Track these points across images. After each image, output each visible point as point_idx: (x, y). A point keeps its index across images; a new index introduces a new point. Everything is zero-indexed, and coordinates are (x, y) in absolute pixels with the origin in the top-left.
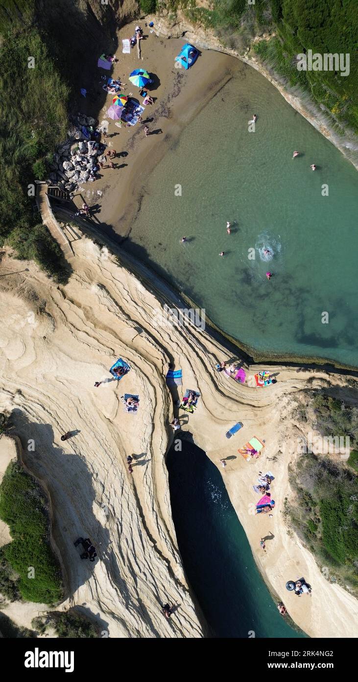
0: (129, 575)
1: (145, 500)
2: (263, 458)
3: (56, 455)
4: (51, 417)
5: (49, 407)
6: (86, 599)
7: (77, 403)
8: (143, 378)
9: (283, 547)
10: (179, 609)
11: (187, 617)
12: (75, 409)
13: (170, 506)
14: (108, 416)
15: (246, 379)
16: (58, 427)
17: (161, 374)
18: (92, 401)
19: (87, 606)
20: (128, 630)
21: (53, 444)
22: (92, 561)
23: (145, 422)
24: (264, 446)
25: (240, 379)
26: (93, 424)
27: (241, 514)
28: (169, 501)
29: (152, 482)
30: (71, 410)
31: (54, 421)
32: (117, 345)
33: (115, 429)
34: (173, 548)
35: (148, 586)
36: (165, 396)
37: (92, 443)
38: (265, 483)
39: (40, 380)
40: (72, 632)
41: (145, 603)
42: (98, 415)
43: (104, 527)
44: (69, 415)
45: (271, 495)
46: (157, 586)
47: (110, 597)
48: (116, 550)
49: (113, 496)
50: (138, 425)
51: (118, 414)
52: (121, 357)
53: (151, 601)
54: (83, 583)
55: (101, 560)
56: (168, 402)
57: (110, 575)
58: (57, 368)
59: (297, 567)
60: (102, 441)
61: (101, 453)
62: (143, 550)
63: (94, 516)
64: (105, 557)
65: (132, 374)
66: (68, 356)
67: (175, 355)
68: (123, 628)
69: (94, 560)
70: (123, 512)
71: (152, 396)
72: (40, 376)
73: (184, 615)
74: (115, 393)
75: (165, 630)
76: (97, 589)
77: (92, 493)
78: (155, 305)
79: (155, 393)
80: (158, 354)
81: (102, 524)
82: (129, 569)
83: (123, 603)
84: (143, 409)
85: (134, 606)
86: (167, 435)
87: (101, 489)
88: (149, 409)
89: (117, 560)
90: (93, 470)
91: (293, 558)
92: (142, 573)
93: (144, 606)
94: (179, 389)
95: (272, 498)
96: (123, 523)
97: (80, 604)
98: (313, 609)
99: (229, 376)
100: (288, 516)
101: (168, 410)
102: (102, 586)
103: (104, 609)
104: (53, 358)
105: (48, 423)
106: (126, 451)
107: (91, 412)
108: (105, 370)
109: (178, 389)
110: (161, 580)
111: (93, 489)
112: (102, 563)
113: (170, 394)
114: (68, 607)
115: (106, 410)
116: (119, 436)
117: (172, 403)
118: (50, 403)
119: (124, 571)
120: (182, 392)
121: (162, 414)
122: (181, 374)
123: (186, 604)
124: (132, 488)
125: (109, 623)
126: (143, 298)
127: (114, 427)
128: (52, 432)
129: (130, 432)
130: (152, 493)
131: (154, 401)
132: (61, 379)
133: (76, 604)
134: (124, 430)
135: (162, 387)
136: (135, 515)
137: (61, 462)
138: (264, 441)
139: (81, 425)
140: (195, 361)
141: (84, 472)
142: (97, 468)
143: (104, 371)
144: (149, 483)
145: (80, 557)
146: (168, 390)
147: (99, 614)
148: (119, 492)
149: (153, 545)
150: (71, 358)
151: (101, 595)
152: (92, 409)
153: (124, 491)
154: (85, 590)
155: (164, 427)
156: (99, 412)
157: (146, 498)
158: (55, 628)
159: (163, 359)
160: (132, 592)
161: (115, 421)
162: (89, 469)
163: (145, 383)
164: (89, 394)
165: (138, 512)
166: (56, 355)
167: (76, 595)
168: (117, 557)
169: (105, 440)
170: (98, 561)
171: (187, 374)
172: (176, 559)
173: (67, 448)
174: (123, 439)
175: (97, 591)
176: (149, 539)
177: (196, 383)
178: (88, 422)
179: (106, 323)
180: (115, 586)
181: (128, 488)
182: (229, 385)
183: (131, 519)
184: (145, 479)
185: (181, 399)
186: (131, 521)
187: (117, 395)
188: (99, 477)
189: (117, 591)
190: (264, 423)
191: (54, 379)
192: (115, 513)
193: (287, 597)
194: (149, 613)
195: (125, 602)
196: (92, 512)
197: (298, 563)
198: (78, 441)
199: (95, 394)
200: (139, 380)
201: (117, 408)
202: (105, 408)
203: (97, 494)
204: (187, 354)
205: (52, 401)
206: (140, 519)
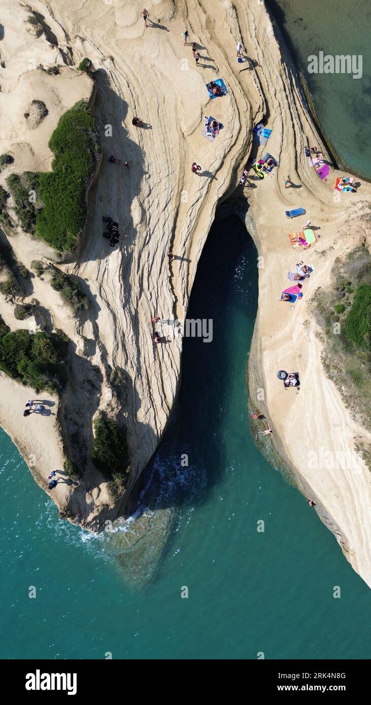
0: (138, 285)
1: (181, 231)
2: (311, 250)
3: (120, 133)
4: (131, 97)
5: (134, 88)
6: (91, 276)
7: (161, 100)
8: (234, 110)
9: (291, 338)
10: (167, 345)
11: (171, 355)
12: (156, 104)
13: (201, 251)
14: (184, 129)
15: (327, 177)
16: (134, 111)
17: (253, 119)
18: (176, 107)
19: (88, 283)
20: (116, 327)
21: (122, 122)
22: (111, 246)
23: (217, 154)
24: (316, 241)
25: (322, 174)
26: (167, 129)
27: (264, 294)
28: (202, 247)
29: (195, 218)
30: (152, 103)
31: (132, 102)
32: (224, 67)
33: (185, 146)
34: (186, 291)
35: (149, 306)
36: (246, 142)
37: (158, 145)
38: (302, 274)
39: (137, 59)
40: (67, 288)
41: (139, 318)
42: (175, 124)
43: (134, 226)
44: (149, 107)
45: (302, 288)
46: (157, 312)
47: (112, 288)
48: (136, 255)
49: (154, 207)
50: (209, 153)
51: (194, 133)
52: (223, 79)
53: (146, 319)
54: (95, 259)
55: (120, 250)
56: (246, 150)
57: (121, 269)
58: (158, 56)
59: (297, 360)
60: (167, 150)
61: (161, 160)
62: (159, 272)
63: (130, 211)
64: (124, 251)
65: (226, 100)
66: (173, 50)
67: (272, 112)
68: (113, 321)
69: (114, 245)
70: (157, 227)
71: (235, 132)
72: (137, 56)
73: (170, 352)
74: (202, 109)
75: (147, 352)
76: (104, 274)
77: (138, 190)
78: (276, 55)
79: (239, 132)
80: (259, 98)
81: (134, 222)
82: (139, 280)
83: (122, 301)
84: (221, 140)
85: (130, 312)
86: (231, 181)
87: (147, 192)
88: (227, 143)
89: (133, 264)
90: (148, 169)
91: (298, 349)
92: (149, 292)
93: (138, 320)
94: (261, 148)
95: (301, 291)
96: (152, 237)
97: (83, 277)
98: (294, 406)
99: (312, 166)
100: (314, 302)
101: (242, 159)
102: (110, 274)
103: (102, 295)
104: (158, 45)
105: (126, 100)
106: (186, 173)
107: (170, 117)
108: (203, 81)
109: (259, 148)
110: (163, 310)
111: (140, 185)
112: (120, 253)
113: (251, 144)
114: (71, 272)
115: (185, 123)
116: (186, 155)
117: (249, 154)
118: (136, 85)
119: (134, 278)
120: (262, 153)
121: (235, 158)
122: (269, 134)
123: (175, 344)
124: (176, 211)
125: (102, 308)
126: (267, 43)
127: (185, 144)
128: (126, 112)
129: (197, 157)
130: (191, 229)
131: (234, 138)
132: (156, 69)
133: (79, 275)
134: (192, 152)
135: (248, 131)
136: (167, 237)
137: (122, 142)
138: (319, 236)
139: (155, 123)
140: (288, 130)
141: (139, 165)
142: (152, 170)
143: (201, 82)
144: (192, 217)
145: (102, 233)
146: (252, 139)
147: (96, 296)
148: (162, 206)
149: (170, 275)
150: (175, 54)
151: (105, 282)
152: (173, 114)
153: (166, 209)
154: (94, 266)
155: (231, 171)
156: (177, 121)
157: (183, 229)
158: (54, 276)
159: (261, 106)
160: (133, 301)
161: (189, 139)
162: (145, 166)
163: (234, 116)
164: (176, 99)
165: (170, 237)
166: (163, 43)
167: (83, 265)
168: (134, 260)
169: (171, 150)
170: (117, 249)
171: (276, 136)
172: (184, 301)
173: (134, 133)
174: (188, 160)
175: (103, 276)
176: (168, 267)
177: (280, 151)
178: (163, 125)
179: (222, 43)
180: (122, 282)
181: (172, 207)
182: (309, 174)
183: (161, 237)
184: (190, 211)
185: (258, 159)
186: (160, 240)
187: (202, 113)
188: (150, 180)
189: (121, 288)
190: (327, 220)
191: (149, 66)
192: (149, 223)
193: (273, 384)
194: (140, 328)
195: (124, 302)
196: (130, 206)
197: (300, 356)
198: (146, 136)
199: (181, 101)
200: (231, 109)
201: (196, 126)
202: (185, 120)
203: (141, 193)
204: (284, 119)
205: (139, 85)
206: (169, 245)
